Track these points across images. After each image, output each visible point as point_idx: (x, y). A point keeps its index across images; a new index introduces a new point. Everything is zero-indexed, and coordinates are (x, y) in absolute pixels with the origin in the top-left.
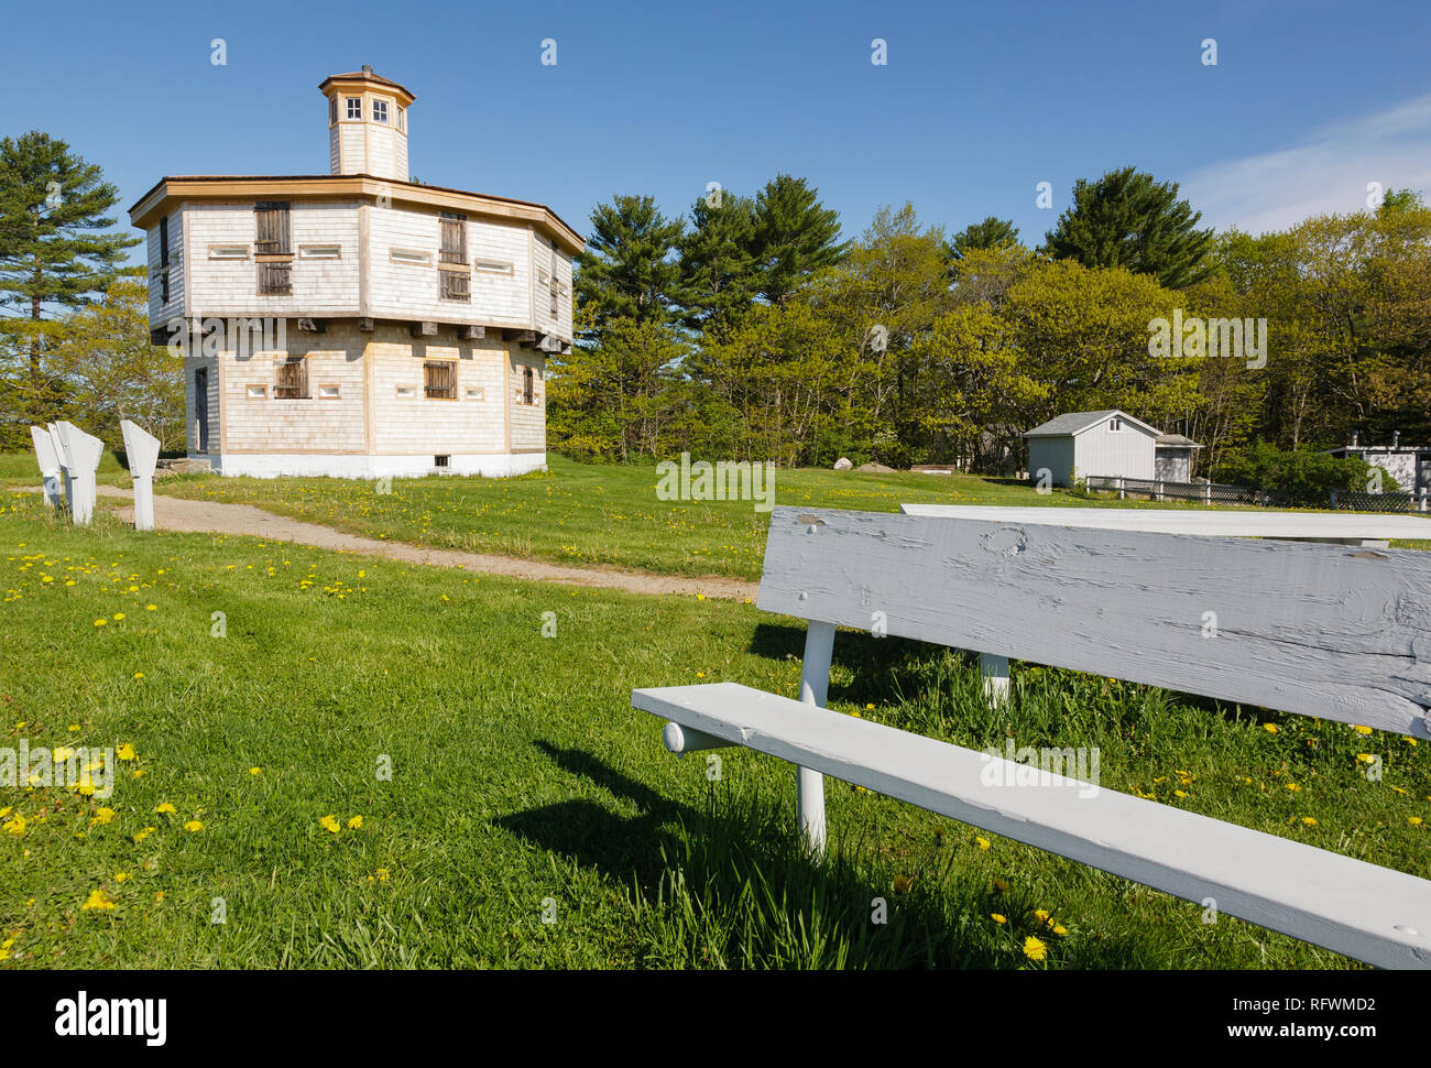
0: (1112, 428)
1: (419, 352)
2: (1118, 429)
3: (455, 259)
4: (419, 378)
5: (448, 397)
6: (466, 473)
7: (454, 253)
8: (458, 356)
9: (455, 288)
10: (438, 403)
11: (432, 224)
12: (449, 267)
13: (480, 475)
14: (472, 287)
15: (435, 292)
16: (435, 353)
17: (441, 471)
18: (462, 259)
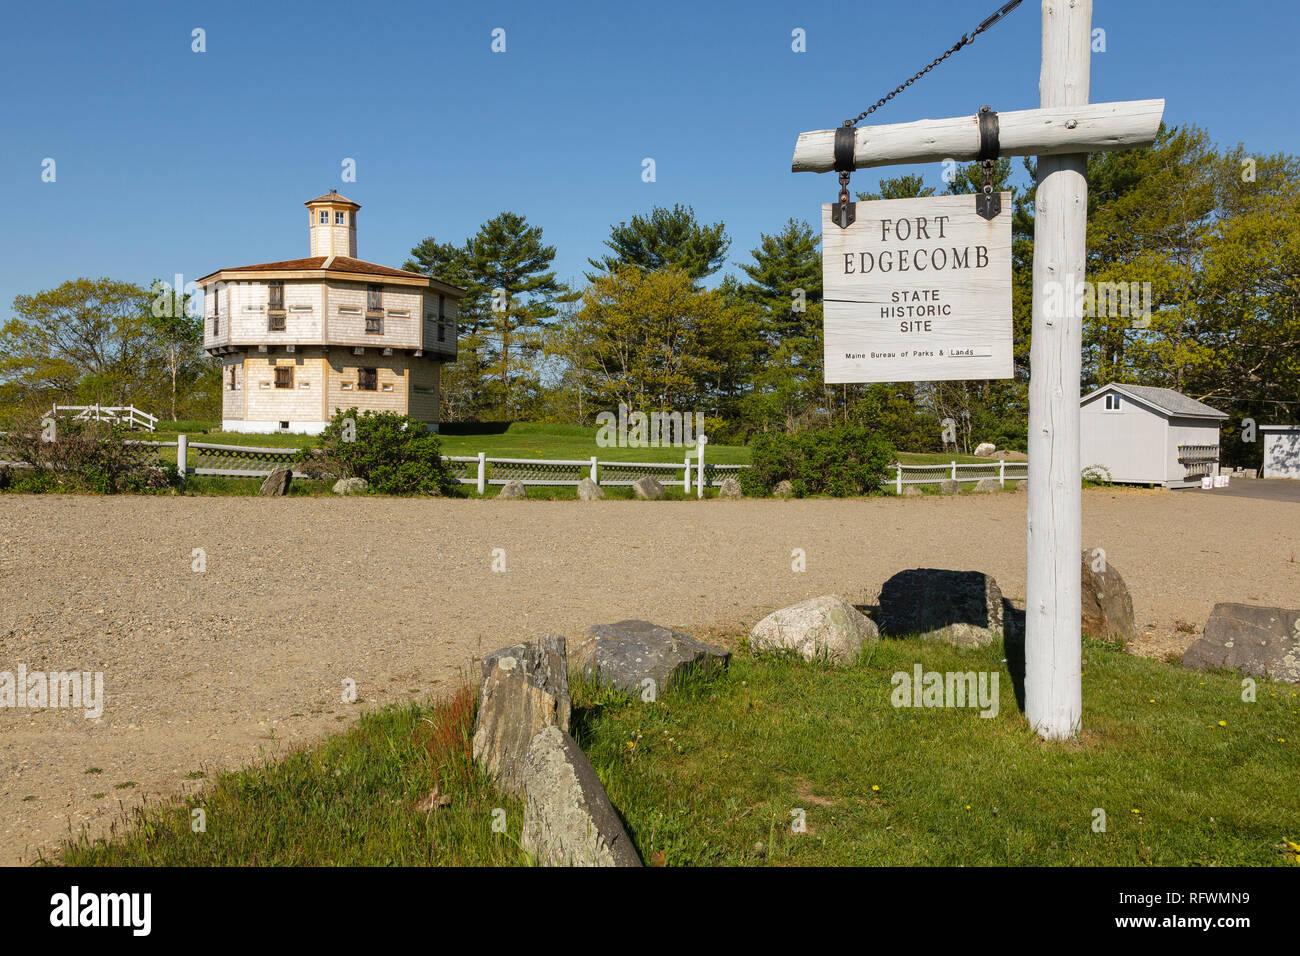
0: (1109, 406)
1: (272, 362)
2: (1117, 407)
3: (277, 307)
4: (272, 377)
5: (288, 387)
6: (297, 432)
7: (277, 304)
8: (294, 363)
9: (277, 324)
10: (281, 390)
11: (265, 289)
12: (274, 312)
13: (305, 434)
14: (288, 323)
15: (265, 328)
16: (282, 362)
17: (284, 431)
18: (281, 307)
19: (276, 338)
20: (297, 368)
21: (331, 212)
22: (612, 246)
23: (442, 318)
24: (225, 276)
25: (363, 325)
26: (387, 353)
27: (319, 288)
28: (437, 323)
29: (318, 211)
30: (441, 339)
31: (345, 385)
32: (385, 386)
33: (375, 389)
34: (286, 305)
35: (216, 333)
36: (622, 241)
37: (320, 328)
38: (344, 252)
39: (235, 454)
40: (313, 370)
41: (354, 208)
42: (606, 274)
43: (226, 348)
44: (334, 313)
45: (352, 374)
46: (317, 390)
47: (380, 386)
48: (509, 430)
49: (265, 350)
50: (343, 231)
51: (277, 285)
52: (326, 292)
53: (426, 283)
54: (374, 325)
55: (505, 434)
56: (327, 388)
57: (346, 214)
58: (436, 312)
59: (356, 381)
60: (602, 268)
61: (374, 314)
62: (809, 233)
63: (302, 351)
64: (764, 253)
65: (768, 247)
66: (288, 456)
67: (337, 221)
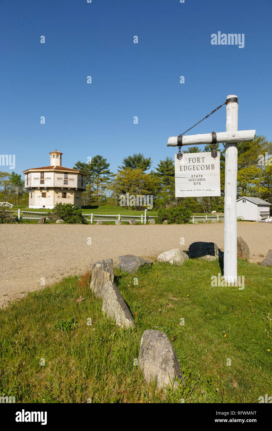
0: (243, 202)
1: (41, 191)
2: (245, 202)
4: (41, 195)
5: (45, 197)
6: (47, 208)
7: (42, 177)
9: (42, 182)
10: (43, 198)
11: (39, 174)
12: (42, 179)
13: (49, 209)
14: (45, 182)
15: (39, 183)
16: (43, 191)
17: (44, 208)
18: (43, 178)
19: (42, 186)
20: (47, 193)
21: (56, 155)
22: (124, 163)
23: (82, 180)
24: (30, 171)
25: (63, 182)
26: (69, 189)
27: (53, 173)
28: (81, 182)
29: (52, 155)
30: (82, 186)
31: (58, 197)
32: (68, 197)
33: (66, 198)
34: (45, 178)
35: (27, 184)
36: (126, 162)
37: (53, 183)
38: (59, 165)
39: (32, 214)
40: (51, 193)
41: (61, 154)
42: (122, 170)
43: (30, 188)
44: (56, 179)
45: (60, 194)
46: (52, 198)
47: (67, 197)
48: (99, 207)
49: (39, 188)
50: (58, 160)
51: (42, 173)
52: (54, 175)
53: (78, 172)
54: (66, 182)
55: (98, 209)
56: (54, 198)
57: (59, 156)
58: (81, 179)
59: (61, 196)
60: (121, 168)
61: (66, 180)
62: (171, 160)
63: (48, 189)
64: (160, 165)
65: (162, 163)
66: (45, 214)
67: (57, 157)
